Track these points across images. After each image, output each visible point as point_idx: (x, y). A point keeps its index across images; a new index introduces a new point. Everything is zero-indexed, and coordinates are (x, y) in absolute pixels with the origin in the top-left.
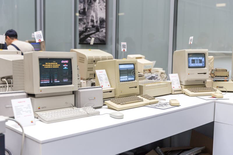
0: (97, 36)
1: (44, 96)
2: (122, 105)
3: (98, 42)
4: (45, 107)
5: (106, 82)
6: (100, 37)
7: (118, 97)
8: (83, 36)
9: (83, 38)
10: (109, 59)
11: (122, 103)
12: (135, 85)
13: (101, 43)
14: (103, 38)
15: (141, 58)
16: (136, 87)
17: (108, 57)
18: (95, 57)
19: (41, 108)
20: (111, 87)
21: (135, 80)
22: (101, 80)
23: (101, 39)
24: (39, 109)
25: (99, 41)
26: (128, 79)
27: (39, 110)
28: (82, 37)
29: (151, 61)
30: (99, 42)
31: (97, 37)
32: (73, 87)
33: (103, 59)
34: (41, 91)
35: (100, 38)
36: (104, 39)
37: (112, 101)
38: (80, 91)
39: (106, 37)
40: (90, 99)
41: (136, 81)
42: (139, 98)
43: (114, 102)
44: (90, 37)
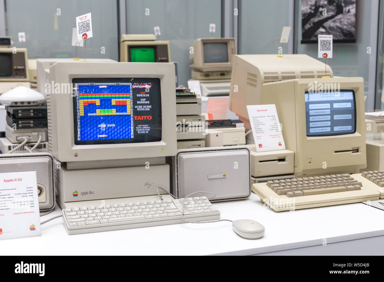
0: (338, 24)
1: (89, 167)
2: (290, 196)
3: (339, 38)
4: (90, 193)
5: (274, 136)
6: (344, 25)
7: (304, 175)
8: (310, 24)
9: (309, 29)
11: (291, 193)
12: (355, 146)
13: (345, 38)
14: (349, 26)
16: (357, 150)
18: (282, 73)
19: (79, 194)
20: (286, 149)
21: (354, 132)
22: (260, 131)
23: (346, 29)
24: (75, 195)
25: (341, 35)
26: (332, 129)
27: (76, 198)
28: (308, 26)
30: (342, 38)
31: (337, 26)
32: (162, 147)
34: (76, 156)
35: (345, 27)
36: (353, 29)
37: (269, 185)
38: (184, 156)
39: (357, 24)
40: (212, 177)
41: (357, 134)
42: (353, 179)
43: (273, 188)
44: (324, 27)
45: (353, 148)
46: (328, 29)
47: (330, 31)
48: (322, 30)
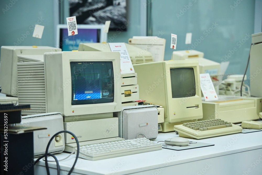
0: (108, 15)
4: (80, 137)
6: (116, 15)
10: (147, 60)
11: (202, 128)
14: (120, 17)
15: (196, 56)
16: (197, 106)
17: (145, 57)
21: (195, 95)
23: (116, 20)
24: (73, 139)
25: (113, 24)
29: (219, 61)
32: (115, 106)
33: (137, 61)
34: (73, 112)
35: (116, 17)
36: (124, 20)
37: (186, 125)
38: (127, 112)
39: (127, 15)
40: (142, 125)
43: (189, 126)
44: (94, 16)
45: (196, 105)
46: (98, 18)
47: (101, 20)
48: (91, 19)
